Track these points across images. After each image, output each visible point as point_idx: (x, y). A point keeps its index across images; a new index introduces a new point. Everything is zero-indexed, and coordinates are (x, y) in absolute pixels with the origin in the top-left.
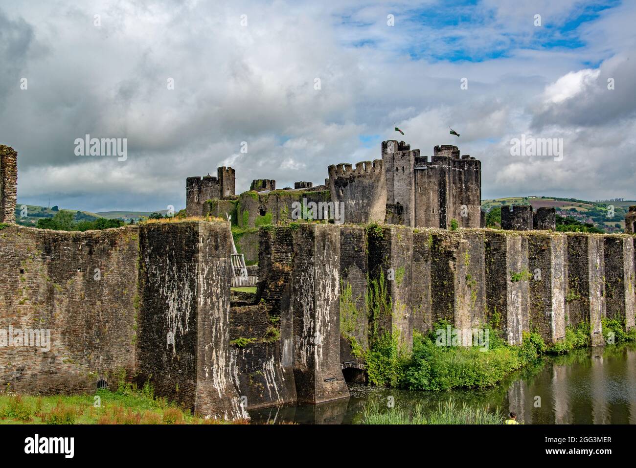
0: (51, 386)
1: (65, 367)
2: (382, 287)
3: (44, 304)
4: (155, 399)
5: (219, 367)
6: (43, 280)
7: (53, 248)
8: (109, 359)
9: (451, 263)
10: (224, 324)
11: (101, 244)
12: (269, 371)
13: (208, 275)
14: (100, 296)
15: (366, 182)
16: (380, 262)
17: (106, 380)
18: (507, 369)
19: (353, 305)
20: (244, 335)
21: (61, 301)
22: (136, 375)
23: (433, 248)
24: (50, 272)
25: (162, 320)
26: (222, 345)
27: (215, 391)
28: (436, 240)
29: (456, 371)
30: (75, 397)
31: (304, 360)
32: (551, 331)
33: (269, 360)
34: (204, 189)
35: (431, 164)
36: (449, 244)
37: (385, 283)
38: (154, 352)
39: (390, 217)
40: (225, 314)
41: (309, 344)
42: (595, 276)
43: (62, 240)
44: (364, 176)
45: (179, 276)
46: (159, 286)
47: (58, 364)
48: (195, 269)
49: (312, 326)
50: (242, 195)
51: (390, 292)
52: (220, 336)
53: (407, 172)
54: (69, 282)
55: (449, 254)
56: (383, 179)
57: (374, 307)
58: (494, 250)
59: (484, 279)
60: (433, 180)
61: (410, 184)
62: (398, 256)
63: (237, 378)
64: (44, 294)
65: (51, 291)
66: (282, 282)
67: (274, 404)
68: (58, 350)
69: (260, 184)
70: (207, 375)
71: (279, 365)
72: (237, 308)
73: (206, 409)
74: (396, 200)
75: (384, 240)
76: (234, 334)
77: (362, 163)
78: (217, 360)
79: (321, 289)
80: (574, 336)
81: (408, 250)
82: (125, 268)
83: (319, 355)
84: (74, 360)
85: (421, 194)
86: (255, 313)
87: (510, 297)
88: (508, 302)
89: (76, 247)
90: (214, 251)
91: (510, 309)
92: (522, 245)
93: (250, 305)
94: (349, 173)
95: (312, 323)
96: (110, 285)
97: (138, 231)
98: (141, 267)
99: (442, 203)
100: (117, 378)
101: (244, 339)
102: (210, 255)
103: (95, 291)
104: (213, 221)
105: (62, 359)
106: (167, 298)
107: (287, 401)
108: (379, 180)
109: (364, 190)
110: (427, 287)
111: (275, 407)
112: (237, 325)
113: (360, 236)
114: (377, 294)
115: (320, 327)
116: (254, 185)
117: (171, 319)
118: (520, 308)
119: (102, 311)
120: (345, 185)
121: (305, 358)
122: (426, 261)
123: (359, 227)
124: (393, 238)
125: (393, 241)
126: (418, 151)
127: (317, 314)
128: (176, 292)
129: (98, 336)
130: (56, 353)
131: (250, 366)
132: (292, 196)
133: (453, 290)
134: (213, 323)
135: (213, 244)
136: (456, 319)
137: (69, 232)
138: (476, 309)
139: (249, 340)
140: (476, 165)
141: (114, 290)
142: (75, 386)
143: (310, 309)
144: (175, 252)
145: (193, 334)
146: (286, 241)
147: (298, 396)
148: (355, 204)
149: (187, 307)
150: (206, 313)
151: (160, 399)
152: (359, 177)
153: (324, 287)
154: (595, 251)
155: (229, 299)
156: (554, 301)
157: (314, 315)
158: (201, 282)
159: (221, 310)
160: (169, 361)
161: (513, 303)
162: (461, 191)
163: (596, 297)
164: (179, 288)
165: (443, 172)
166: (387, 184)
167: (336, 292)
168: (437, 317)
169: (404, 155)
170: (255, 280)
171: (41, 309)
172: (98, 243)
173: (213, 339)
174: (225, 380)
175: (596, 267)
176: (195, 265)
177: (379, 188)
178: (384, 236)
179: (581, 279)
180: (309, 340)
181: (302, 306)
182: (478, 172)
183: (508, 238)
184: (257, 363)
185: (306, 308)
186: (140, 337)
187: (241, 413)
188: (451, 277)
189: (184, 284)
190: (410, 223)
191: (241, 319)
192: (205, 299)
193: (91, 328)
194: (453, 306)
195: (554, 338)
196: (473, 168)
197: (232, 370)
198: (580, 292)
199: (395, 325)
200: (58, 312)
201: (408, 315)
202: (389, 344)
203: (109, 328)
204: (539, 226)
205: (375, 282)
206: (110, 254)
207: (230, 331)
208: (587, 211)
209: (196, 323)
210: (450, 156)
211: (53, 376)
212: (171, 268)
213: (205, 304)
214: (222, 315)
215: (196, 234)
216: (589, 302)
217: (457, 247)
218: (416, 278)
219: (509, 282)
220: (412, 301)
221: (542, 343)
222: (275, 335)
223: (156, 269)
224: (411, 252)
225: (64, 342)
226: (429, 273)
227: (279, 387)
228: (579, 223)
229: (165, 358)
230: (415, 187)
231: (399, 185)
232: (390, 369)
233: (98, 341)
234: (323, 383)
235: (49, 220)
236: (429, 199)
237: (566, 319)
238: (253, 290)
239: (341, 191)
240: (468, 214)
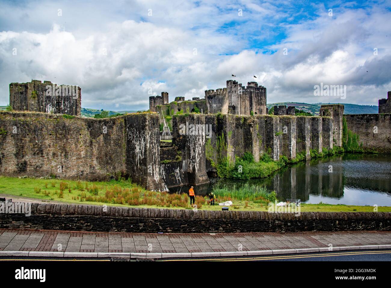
0: (94, 178)
1: (98, 171)
2: (223, 139)
3: (89, 147)
4: (132, 184)
5: (156, 171)
6: (88, 138)
7: (91, 125)
8: (114, 168)
9: (251, 129)
10: (158, 154)
11: (109, 124)
12: (177, 173)
13: (151, 135)
14: (110, 144)
15: (220, 97)
16: (222, 129)
17: (114, 176)
18: (273, 170)
19: (212, 146)
20: (167, 159)
21: (95, 146)
22: (125, 175)
23: (244, 123)
24: (91, 134)
25: (134, 153)
26: (157, 163)
27: (155, 181)
28: (245, 119)
29: (252, 171)
30: (102, 182)
31: (191, 168)
32: (291, 155)
33: (177, 168)
34: (156, 101)
35: (246, 89)
36: (250, 121)
37: (224, 137)
38: (132, 166)
39: (230, 111)
40: (158, 151)
41: (193, 162)
42: (308, 133)
43: (94, 122)
44: (219, 95)
45: (140, 136)
46: (132, 140)
47: (96, 170)
48: (145, 133)
49: (194, 155)
50: (171, 103)
51: (226, 141)
52: (156, 159)
53: (237, 93)
54: (98, 138)
55: (250, 125)
56: (227, 96)
57: (220, 147)
58: (269, 123)
59: (265, 135)
60: (247, 96)
61: (238, 97)
62: (229, 127)
63: (164, 176)
64: (89, 143)
65: (91, 142)
66: (182, 138)
67: (179, 185)
68: (95, 165)
69: (178, 99)
70: (151, 175)
71: (181, 170)
72: (164, 148)
73: (152, 188)
74: (233, 104)
75: (223, 120)
76: (162, 159)
77: (218, 89)
78: (156, 169)
79: (198, 140)
80: (299, 156)
81: (233, 124)
82: (119, 133)
83: (197, 166)
84: (101, 168)
85: (243, 102)
86: (171, 150)
87: (275, 142)
88: (274, 144)
89: (100, 124)
90: (153, 126)
91: (275, 146)
92: (280, 121)
93: (170, 147)
94: (213, 93)
95: (194, 154)
96: (113, 140)
97: (124, 118)
98: (125, 132)
99: (251, 105)
100: (118, 175)
101: (167, 160)
102: (151, 127)
103: (108, 142)
104: (152, 113)
105: (97, 168)
106: (135, 144)
107: (185, 184)
108: (225, 96)
109: (219, 100)
110: (242, 139)
111: (180, 186)
112: (164, 155)
113: (214, 119)
114: (221, 142)
115: (197, 155)
116: (176, 99)
117: (137, 153)
118: (279, 146)
119: (111, 150)
120: (212, 98)
121: (192, 168)
122: (241, 128)
123: (213, 115)
124: (227, 119)
125: (227, 120)
126: (241, 84)
127: (196, 150)
128: (138, 142)
129: (110, 159)
130: (95, 166)
131: (169, 171)
132: (191, 103)
133: (252, 140)
134: (153, 154)
135: (153, 122)
136: (253, 151)
137: (97, 119)
138: (262, 147)
139: (169, 161)
140: (264, 90)
141: (115, 142)
142: (102, 178)
143: (193, 148)
144: (138, 126)
145: (145, 159)
146: (183, 121)
147: (189, 182)
148: (216, 106)
149: (143, 148)
150: (150, 150)
151: (134, 184)
152: (217, 95)
153: (199, 139)
154: (308, 123)
155: (159, 145)
156: (292, 143)
157: (195, 150)
158: (148, 138)
159: (156, 149)
160: (137, 169)
161: (276, 144)
162: (258, 100)
163: (308, 141)
164: (139, 140)
165: (251, 93)
166: (229, 98)
167: (204, 141)
168: (246, 150)
169: (235, 86)
170: (171, 137)
171: (88, 149)
172: (108, 123)
173: (154, 161)
174: (159, 177)
175: (308, 129)
176: (145, 131)
177: (225, 99)
178: (223, 119)
179: (302, 134)
180: (193, 160)
181: (190, 147)
182: (265, 92)
183: (274, 119)
184: (172, 170)
185: (191, 148)
186: (126, 160)
187: (166, 189)
188: (251, 135)
189: (141, 139)
190: (238, 113)
191: (166, 152)
192: (150, 145)
193: (107, 156)
194: (252, 146)
195: (292, 157)
196: (263, 91)
197: (162, 173)
198: (302, 139)
199: (228, 154)
200: (94, 150)
201: (233, 150)
202: (226, 162)
203: (114, 156)
204: (289, 114)
205: (220, 137)
206: (113, 127)
207: (161, 157)
208: (308, 107)
209: (146, 154)
210: (254, 86)
211: (94, 174)
212: (136, 133)
213: (150, 147)
214: (157, 151)
215: (145, 119)
216: (305, 143)
217: (253, 123)
218: (237, 135)
219: (274, 136)
220: (236, 144)
221: (287, 160)
222: (179, 159)
223: (131, 133)
224: (234, 125)
225: (97, 161)
226: (242, 133)
227: (181, 179)
228: (305, 112)
229: (135, 168)
230: (240, 99)
231: (234, 98)
232: (226, 172)
233: (110, 161)
234: (199, 177)
235: (99, 115)
236: (246, 103)
237: (296, 150)
238: (171, 141)
239: (210, 101)
240: (261, 109)
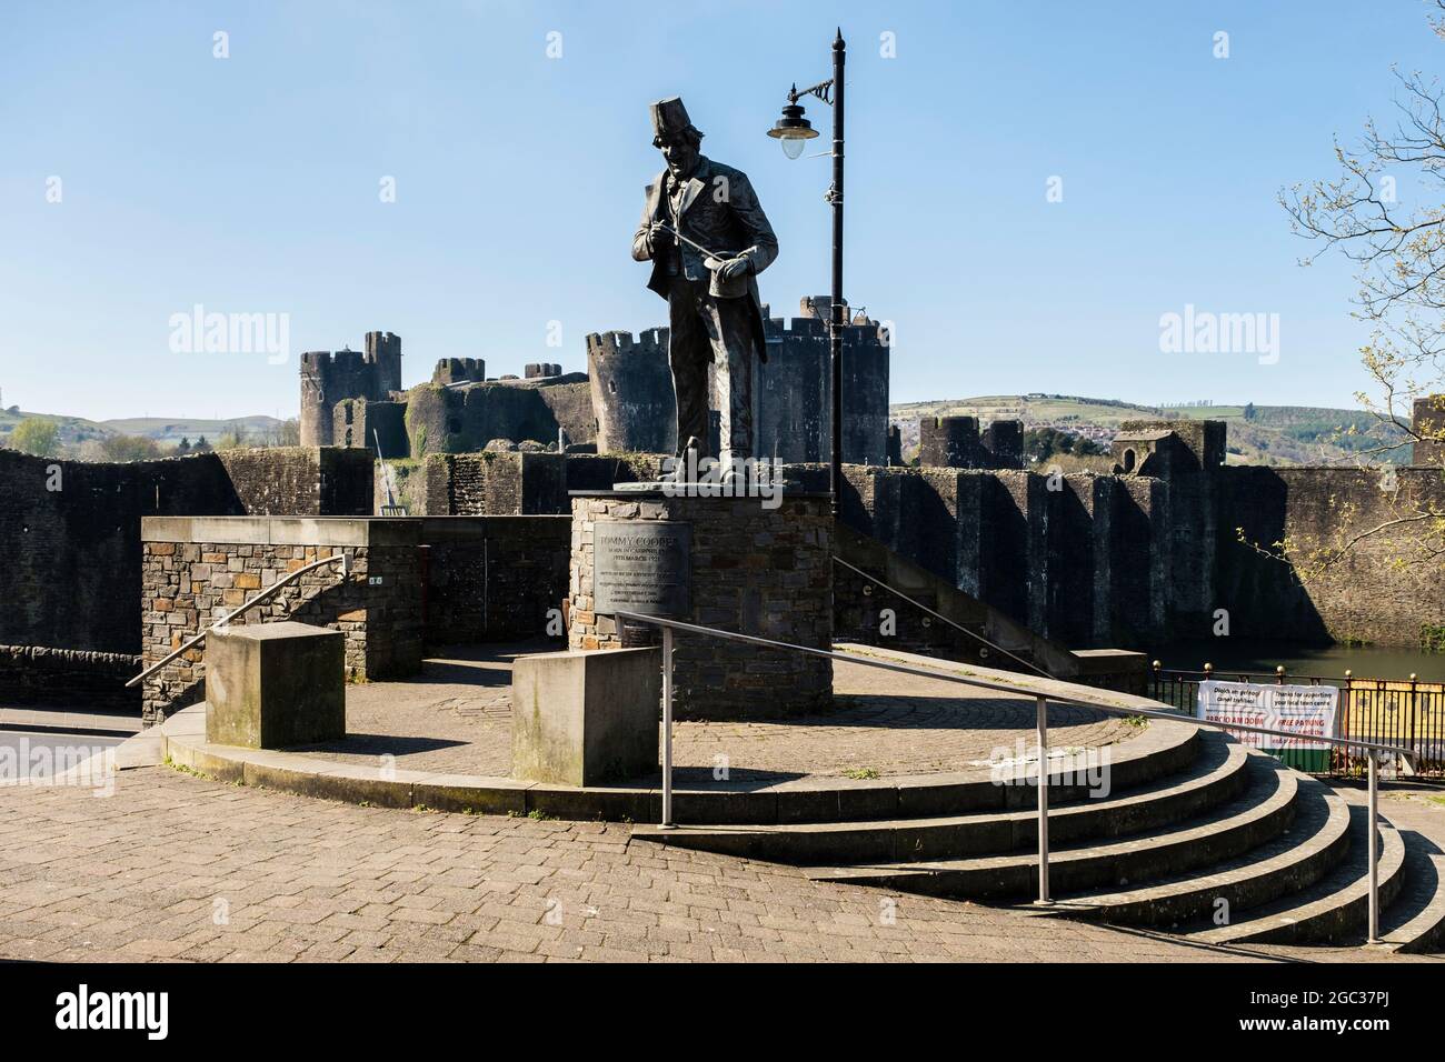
3: (62, 582)
6: (59, 542)
21: (88, 579)
34: (337, 377)
35: (790, 334)
42: (1038, 546)
50: (416, 390)
54: (101, 545)
60: (794, 365)
64: (60, 565)
65: (73, 562)
69: (452, 367)
77: (652, 331)
85: (772, 392)
94: (627, 350)
99: (812, 411)
109: (656, 384)
116: (442, 369)
120: (620, 373)
146: (473, 481)
148: (639, 412)
152: (646, 357)
154: (1039, 502)
162: (849, 388)
165: (813, 350)
171: (57, 590)
175: (1041, 530)
182: (883, 350)
196: (873, 343)
200: (86, 596)
230: (760, 379)
236: (786, 402)
239: (611, 386)
240: (862, 431)
